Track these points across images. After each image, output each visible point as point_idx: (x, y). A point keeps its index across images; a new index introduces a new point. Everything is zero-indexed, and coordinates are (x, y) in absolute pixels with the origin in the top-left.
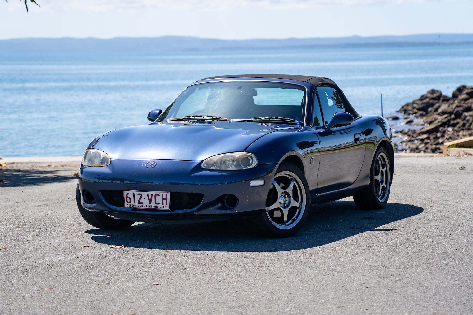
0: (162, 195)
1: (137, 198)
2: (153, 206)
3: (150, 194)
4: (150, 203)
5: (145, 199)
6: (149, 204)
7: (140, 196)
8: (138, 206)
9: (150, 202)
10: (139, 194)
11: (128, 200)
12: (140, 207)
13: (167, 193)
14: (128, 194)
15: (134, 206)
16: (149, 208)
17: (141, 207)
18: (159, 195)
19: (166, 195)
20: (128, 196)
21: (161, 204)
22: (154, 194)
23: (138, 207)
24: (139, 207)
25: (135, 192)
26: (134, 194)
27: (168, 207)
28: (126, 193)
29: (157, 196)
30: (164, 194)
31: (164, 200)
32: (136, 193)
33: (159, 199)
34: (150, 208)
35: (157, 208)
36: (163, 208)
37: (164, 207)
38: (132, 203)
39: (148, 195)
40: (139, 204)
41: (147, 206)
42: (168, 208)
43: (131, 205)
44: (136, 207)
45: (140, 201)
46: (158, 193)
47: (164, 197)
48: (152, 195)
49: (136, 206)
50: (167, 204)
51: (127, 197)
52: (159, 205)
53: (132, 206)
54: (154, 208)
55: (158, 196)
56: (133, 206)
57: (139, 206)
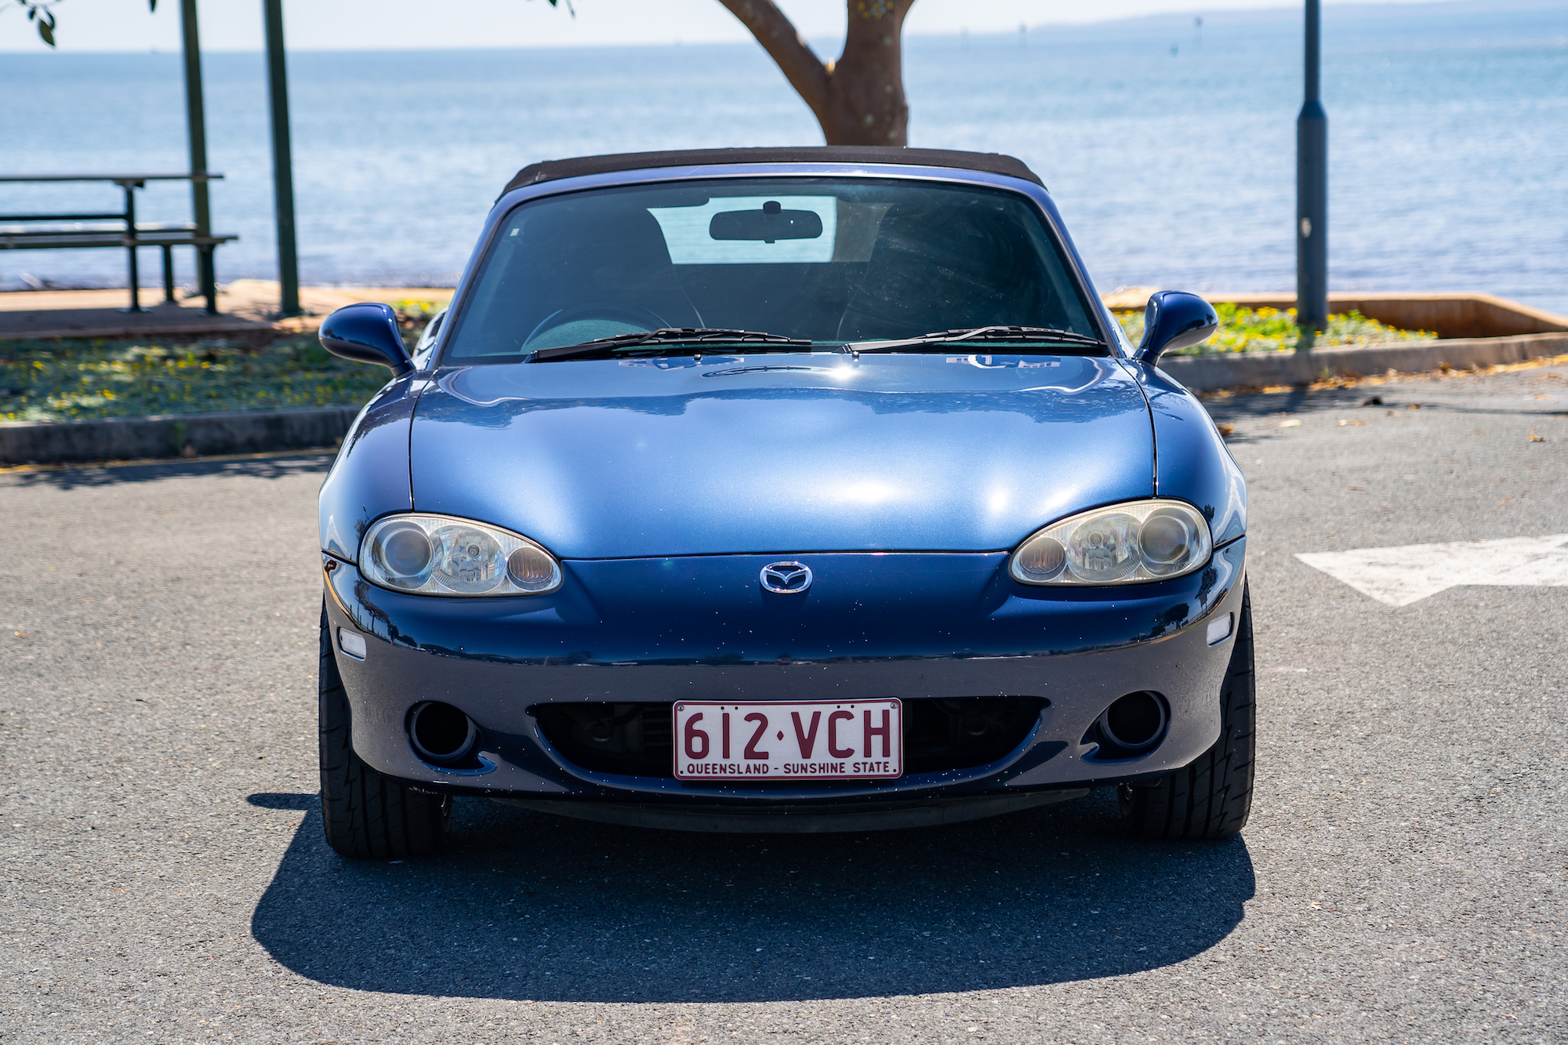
0: (867, 714)
2: (817, 767)
4: (806, 751)
5: (780, 736)
6: (797, 759)
7: (757, 723)
8: (743, 769)
9: (806, 747)
11: (697, 744)
12: (757, 774)
13: (887, 706)
14: (698, 717)
16: (799, 774)
17: (761, 775)
18: (848, 716)
19: (886, 714)
20: (697, 726)
21: (858, 756)
22: (827, 710)
23: (744, 775)
24: (748, 775)
25: (729, 709)
26: (726, 717)
27: (894, 765)
28: (684, 714)
29: (840, 722)
30: (877, 709)
31: (873, 738)
32: (738, 713)
33: (850, 734)
34: (804, 774)
35: (838, 774)
36: (867, 773)
37: (872, 768)
38: (715, 756)
39: (796, 717)
40: (752, 762)
41: (791, 768)
42: (892, 773)
43: (710, 767)
45: (757, 749)
47: (877, 722)
48: (816, 716)
49: (736, 768)
50: (886, 753)
51: (690, 733)
53: (714, 769)
54: (822, 774)
55: (844, 720)
56: (718, 770)
57: (748, 769)
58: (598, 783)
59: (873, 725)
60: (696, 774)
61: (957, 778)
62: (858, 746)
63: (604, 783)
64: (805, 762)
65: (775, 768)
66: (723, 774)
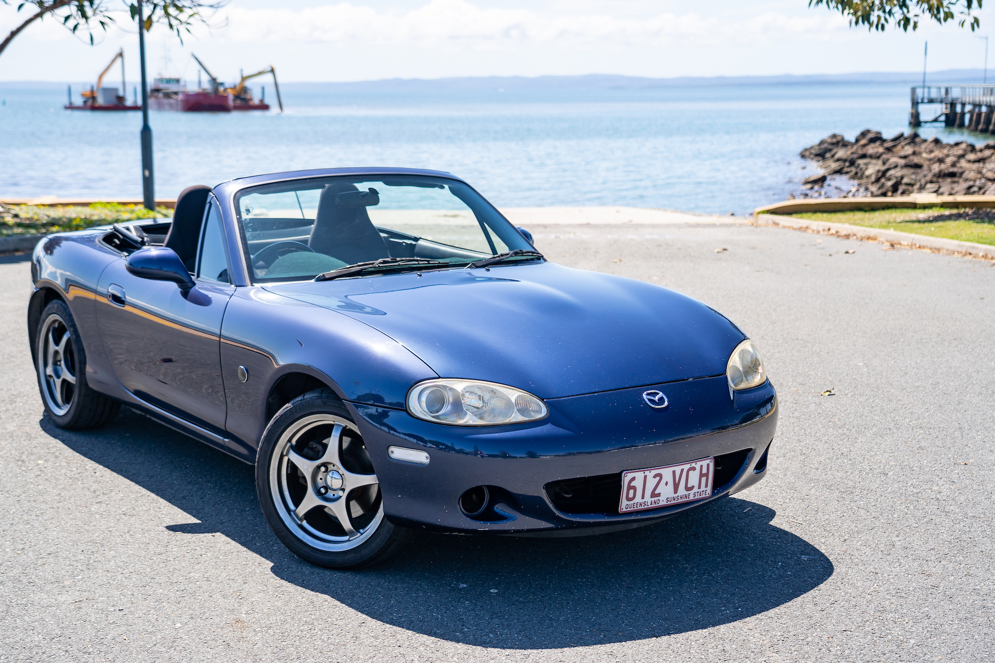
1: (651, 483)
2: (679, 497)
3: (678, 469)
4: (676, 492)
5: (667, 484)
7: (658, 478)
8: (649, 504)
10: (655, 477)
11: (631, 492)
12: (655, 505)
13: (708, 461)
14: (633, 479)
15: (641, 505)
17: (657, 505)
18: (694, 469)
19: (708, 465)
20: (632, 484)
22: (686, 467)
24: (651, 506)
25: (647, 473)
26: (645, 477)
27: (709, 490)
28: (626, 478)
29: (691, 472)
30: (704, 463)
32: (650, 474)
35: (687, 499)
38: (638, 499)
39: (674, 472)
40: (653, 499)
42: (707, 495)
43: (635, 504)
44: (646, 507)
45: (656, 492)
46: (693, 465)
47: (705, 471)
49: (646, 503)
50: (706, 486)
51: (630, 487)
52: (692, 492)
54: (681, 501)
55: (692, 471)
56: (638, 506)
58: (574, 520)
59: (703, 473)
60: (629, 509)
61: (721, 492)
62: (696, 485)
63: (578, 519)
64: (676, 495)
65: (663, 502)
66: (641, 508)
